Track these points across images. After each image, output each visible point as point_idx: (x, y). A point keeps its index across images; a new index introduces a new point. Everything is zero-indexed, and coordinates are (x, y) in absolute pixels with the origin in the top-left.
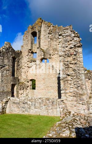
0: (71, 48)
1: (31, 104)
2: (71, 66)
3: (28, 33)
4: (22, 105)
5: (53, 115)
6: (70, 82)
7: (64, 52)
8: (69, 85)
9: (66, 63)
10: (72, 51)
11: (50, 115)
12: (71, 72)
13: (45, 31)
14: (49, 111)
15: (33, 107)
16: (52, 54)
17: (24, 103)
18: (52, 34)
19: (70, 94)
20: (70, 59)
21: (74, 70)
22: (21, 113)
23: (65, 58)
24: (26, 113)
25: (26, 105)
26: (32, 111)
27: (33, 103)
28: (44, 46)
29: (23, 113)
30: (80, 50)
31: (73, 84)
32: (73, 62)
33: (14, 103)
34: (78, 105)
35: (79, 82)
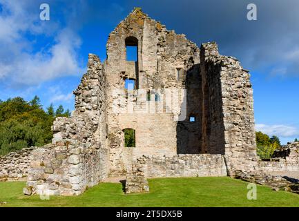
0: (239, 87)
1: (184, 162)
2: (239, 112)
3: (118, 37)
4: (170, 165)
5: (216, 175)
6: (237, 133)
7: (230, 91)
8: (236, 138)
9: (231, 107)
10: (240, 91)
11: (212, 175)
12: (237, 120)
13: (150, 37)
14: (212, 171)
15: (187, 167)
16: (166, 85)
17: (173, 163)
18: (166, 48)
19: (237, 148)
20: (237, 102)
21: (242, 118)
22: (168, 176)
23: (230, 100)
24: (177, 176)
25: (176, 165)
26: (186, 172)
27: (188, 161)
28: (149, 69)
29: (173, 176)
30: (250, 91)
31: (241, 136)
32: (241, 107)
33: (156, 163)
34: (247, 161)
35: (249, 134)
